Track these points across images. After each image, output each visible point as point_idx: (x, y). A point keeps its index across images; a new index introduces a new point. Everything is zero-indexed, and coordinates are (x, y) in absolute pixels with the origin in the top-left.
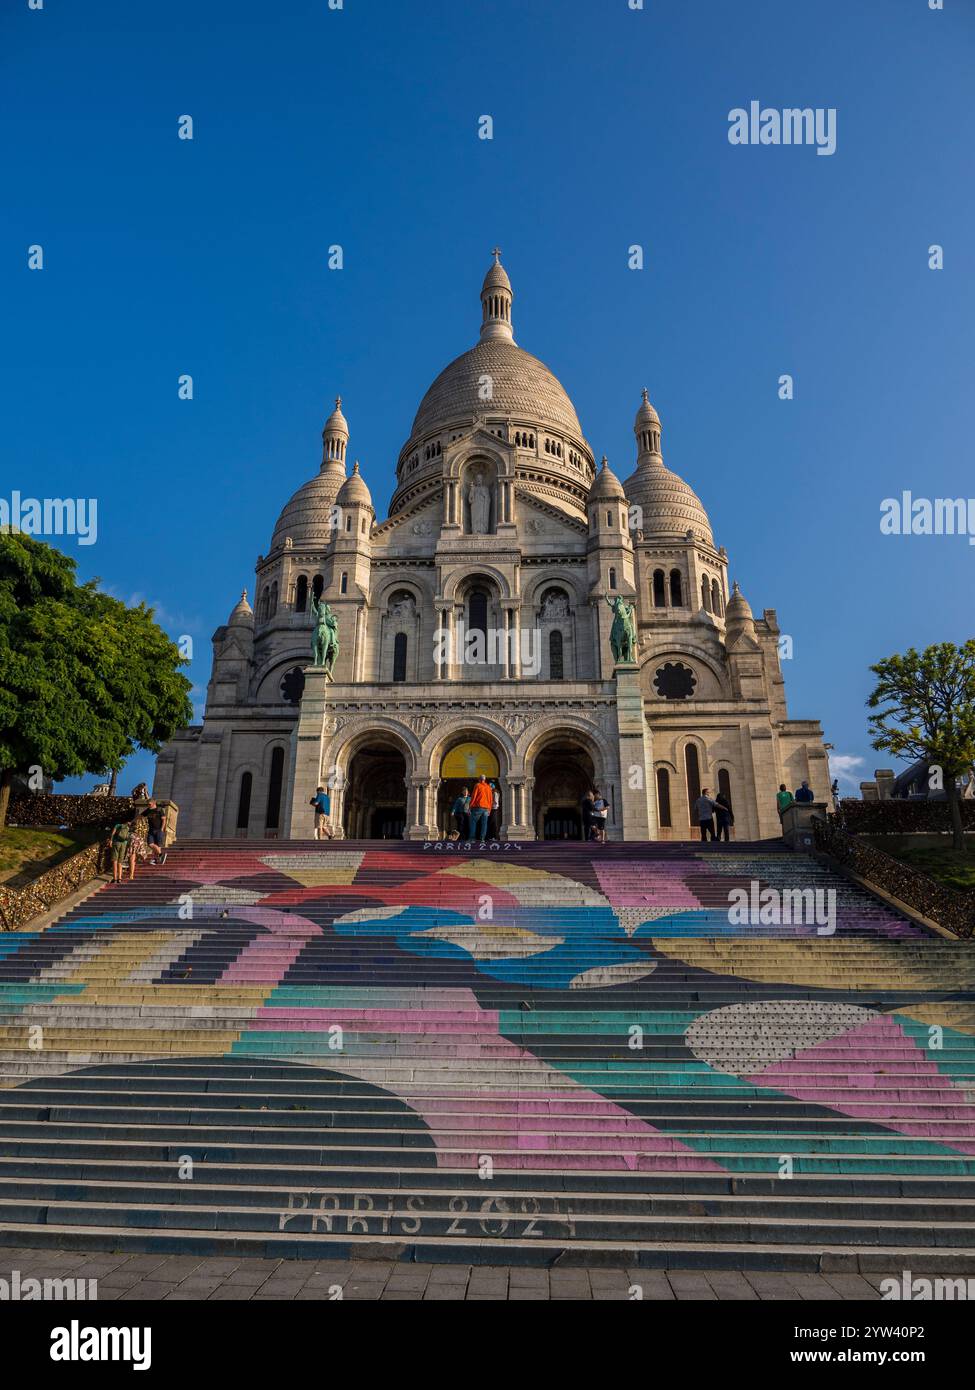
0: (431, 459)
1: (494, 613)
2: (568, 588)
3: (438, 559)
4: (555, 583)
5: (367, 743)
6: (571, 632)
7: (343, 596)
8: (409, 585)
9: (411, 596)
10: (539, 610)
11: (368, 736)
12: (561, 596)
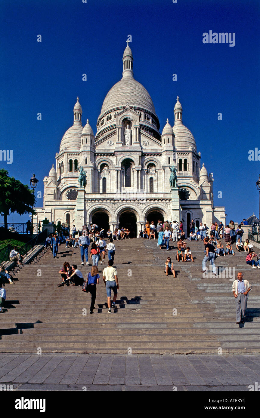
0: (108, 121)
1: (133, 172)
2: (155, 164)
3: (116, 153)
4: (151, 162)
5: (97, 212)
6: (156, 178)
7: (86, 165)
8: (106, 162)
9: (107, 166)
10: (147, 171)
11: (98, 209)
12: (153, 166)
